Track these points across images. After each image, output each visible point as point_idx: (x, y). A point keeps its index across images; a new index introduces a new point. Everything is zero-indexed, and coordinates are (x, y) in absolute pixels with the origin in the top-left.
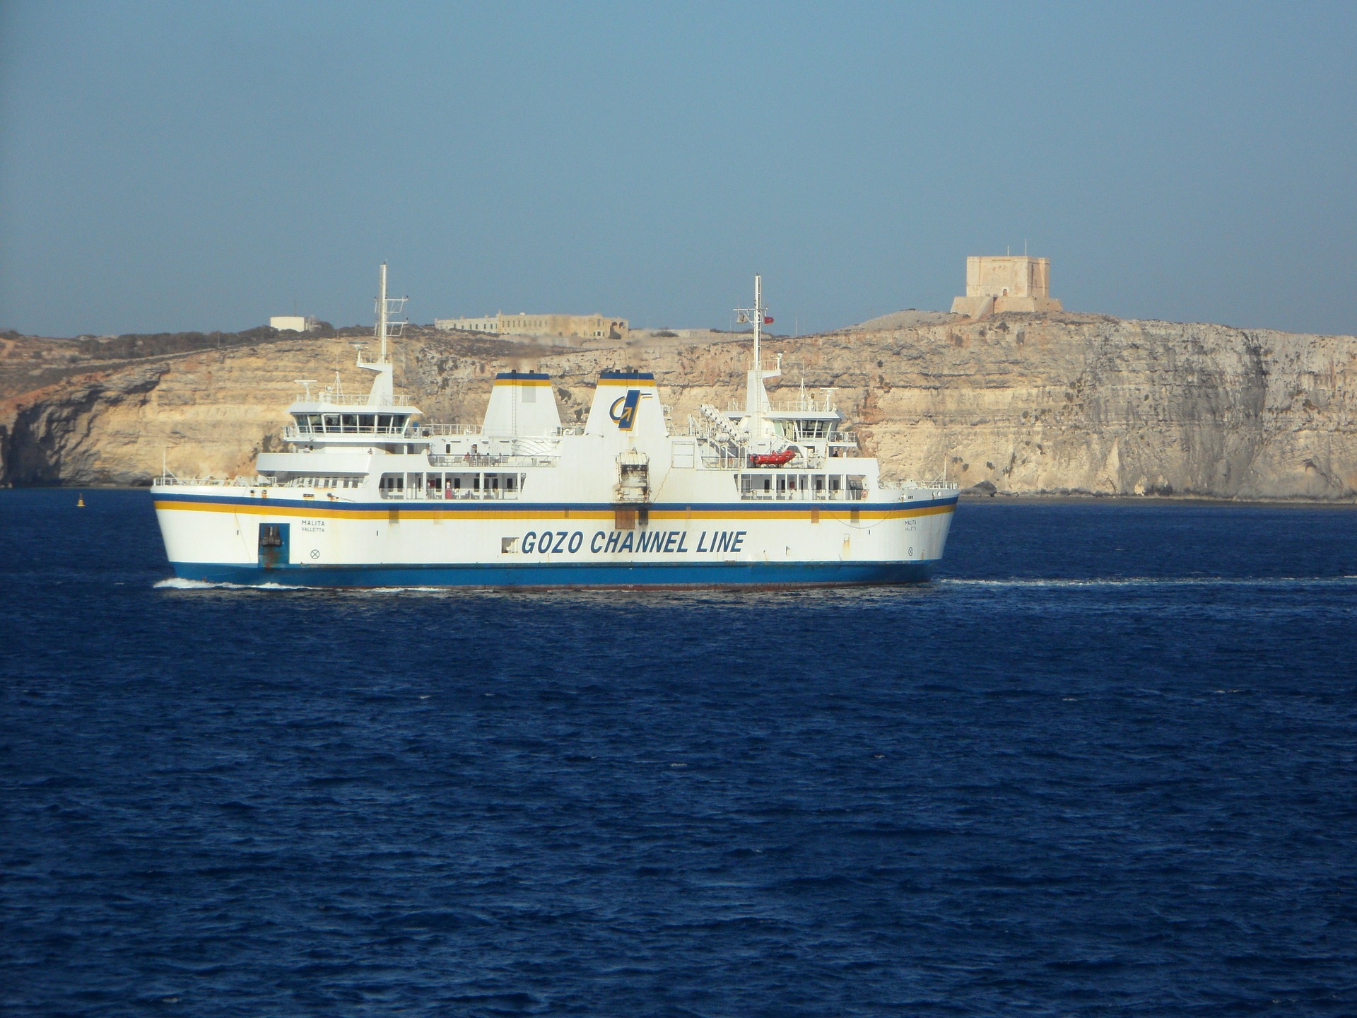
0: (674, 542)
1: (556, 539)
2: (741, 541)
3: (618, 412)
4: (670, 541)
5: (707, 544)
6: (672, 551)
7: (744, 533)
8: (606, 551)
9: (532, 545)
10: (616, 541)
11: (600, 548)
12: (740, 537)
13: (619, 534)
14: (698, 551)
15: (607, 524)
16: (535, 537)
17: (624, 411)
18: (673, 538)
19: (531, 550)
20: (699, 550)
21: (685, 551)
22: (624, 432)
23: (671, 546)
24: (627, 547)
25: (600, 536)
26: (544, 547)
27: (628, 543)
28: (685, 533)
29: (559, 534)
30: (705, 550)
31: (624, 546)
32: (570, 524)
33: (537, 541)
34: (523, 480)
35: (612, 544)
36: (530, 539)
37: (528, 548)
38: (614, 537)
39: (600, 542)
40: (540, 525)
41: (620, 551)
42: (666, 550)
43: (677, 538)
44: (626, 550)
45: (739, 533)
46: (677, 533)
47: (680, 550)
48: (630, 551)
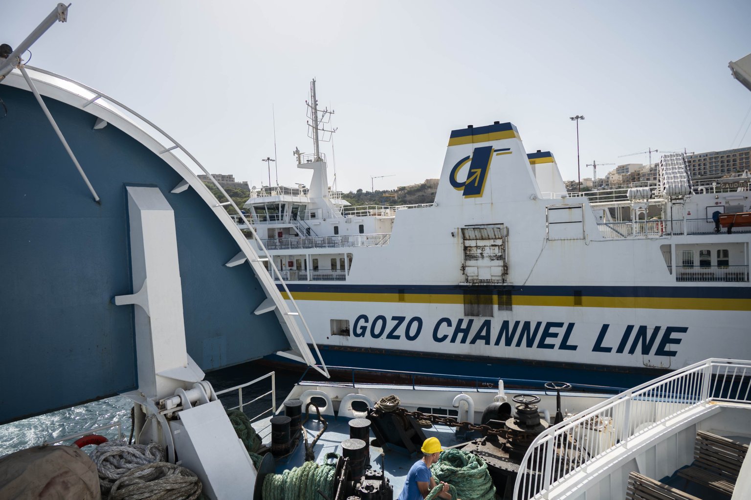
0: (555, 335)
1: (391, 324)
2: (678, 341)
3: (462, 176)
4: (546, 334)
5: (612, 340)
6: (551, 346)
7: (684, 330)
8: (453, 340)
9: (364, 328)
10: (466, 332)
11: (445, 337)
12: (674, 335)
13: (471, 322)
14: (594, 350)
15: (455, 310)
16: (367, 321)
17: (470, 174)
18: (553, 330)
19: (363, 334)
20: (598, 348)
21: (574, 348)
22: (472, 200)
23: (549, 341)
24: (482, 338)
25: (444, 324)
26: (377, 331)
27: (484, 333)
28: (571, 326)
29: (394, 318)
30: (608, 350)
31: (478, 336)
32: (409, 309)
33: (369, 325)
34: (350, 261)
35: (460, 336)
36: (362, 322)
37: (359, 331)
38: (464, 326)
39: (444, 330)
40: (373, 308)
41: (473, 342)
42: (541, 345)
43: (562, 331)
44: (481, 343)
45: (670, 330)
46: (560, 325)
47: (564, 346)
48: (488, 343)
